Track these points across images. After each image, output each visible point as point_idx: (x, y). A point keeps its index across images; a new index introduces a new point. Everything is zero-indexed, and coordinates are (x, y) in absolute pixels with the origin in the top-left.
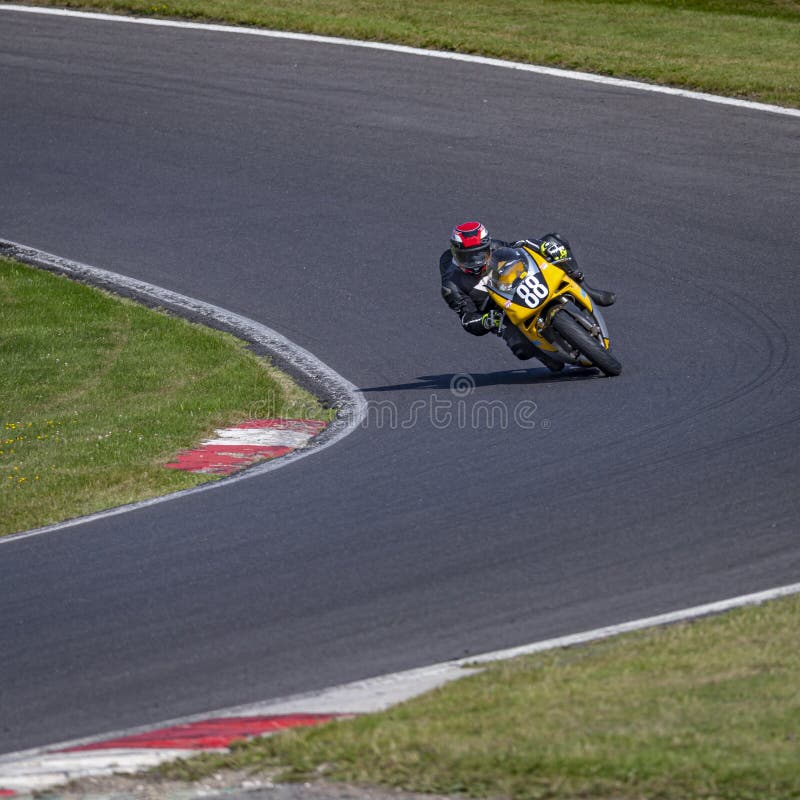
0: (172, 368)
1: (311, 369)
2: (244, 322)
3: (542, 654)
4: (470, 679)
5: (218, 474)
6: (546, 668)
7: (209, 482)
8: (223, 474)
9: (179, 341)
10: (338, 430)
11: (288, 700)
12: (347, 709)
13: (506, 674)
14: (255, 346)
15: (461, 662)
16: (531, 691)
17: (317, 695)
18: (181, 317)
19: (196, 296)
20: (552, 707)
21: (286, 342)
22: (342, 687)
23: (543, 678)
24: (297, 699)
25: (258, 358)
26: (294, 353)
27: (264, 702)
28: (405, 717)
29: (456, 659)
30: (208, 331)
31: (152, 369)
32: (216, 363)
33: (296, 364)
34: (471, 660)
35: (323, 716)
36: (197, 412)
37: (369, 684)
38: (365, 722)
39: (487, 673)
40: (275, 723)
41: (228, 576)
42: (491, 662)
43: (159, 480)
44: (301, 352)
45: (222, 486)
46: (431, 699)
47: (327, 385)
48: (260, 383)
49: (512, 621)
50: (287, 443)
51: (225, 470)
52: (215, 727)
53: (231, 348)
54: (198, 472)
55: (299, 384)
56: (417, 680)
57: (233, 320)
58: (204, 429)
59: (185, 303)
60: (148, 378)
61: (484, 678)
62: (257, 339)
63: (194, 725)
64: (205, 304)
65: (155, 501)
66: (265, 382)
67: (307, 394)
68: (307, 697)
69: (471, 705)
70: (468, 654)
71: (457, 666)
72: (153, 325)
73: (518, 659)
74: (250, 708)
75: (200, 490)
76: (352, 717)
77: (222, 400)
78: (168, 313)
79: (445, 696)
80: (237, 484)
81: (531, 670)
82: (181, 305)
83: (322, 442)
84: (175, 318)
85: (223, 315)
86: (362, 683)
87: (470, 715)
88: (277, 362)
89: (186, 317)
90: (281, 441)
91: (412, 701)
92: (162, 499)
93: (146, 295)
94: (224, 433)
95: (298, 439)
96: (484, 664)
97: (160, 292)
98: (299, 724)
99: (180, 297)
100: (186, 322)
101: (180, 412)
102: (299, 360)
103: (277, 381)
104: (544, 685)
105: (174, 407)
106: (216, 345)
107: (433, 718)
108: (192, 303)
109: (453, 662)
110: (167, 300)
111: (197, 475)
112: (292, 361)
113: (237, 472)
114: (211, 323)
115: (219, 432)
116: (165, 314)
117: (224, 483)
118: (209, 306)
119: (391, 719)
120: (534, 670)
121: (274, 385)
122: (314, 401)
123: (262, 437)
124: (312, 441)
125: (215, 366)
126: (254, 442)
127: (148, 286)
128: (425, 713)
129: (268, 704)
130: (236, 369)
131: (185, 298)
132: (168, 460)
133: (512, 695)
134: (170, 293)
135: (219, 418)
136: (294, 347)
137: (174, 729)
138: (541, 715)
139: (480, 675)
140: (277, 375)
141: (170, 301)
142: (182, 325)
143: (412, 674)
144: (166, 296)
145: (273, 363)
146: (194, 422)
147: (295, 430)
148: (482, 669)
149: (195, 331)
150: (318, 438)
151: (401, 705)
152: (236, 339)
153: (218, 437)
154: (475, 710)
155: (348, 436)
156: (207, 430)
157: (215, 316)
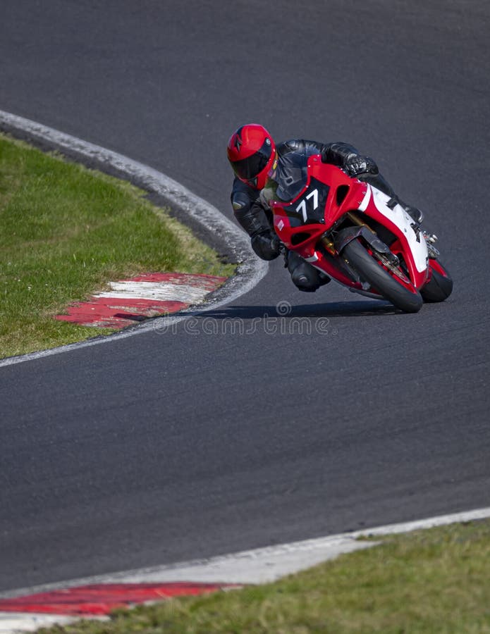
0: (66, 216)
1: (211, 222)
2: (143, 171)
3: (441, 529)
4: (364, 552)
5: (110, 328)
6: (444, 545)
7: (100, 337)
8: (115, 328)
9: (73, 187)
10: (238, 286)
11: (173, 568)
12: (235, 579)
13: (404, 548)
14: (153, 195)
15: (356, 534)
16: (428, 567)
17: (204, 564)
18: (78, 161)
19: (94, 141)
20: (450, 585)
21: (186, 192)
22: (230, 555)
23: (441, 555)
24: (183, 567)
25: (156, 209)
26: (195, 204)
27: (148, 570)
28: (294, 590)
29: (351, 531)
30: (105, 178)
31: (45, 216)
32: (111, 212)
33: (196, 216)
34: (367, 532)
35: (209, 586)
36: (90, 263)
37: (258, 554)
38: (253, 594)
39: (382, 546)
40: (158, 592)
41: (116, 435)
42: (387, 536)
43: (48, 332)
44: (202, 204)
45: (113, 341)
46: (323, 572)
47: (227, 239)
48: (158, 234)
49: (411, 493)
50: (183, 299)
51: (117, 325)
52: (94, 593)
53: (129, 197)
54: (88, 325)
55: (199, 238)
56: (310, 552)
57: (132, 168)
58: (97, 281)
59: (82, 148)
60: (40, 225)
61: (380, 552)
62: (157, 188)
63: (73, 590)
64: (103, 150)
65: (43, 354)
66: (162, 234)
67: (205, 248)
68: (192, 565)
69: (365, 580)
70: (363, 526)
71: (351, 538)
72: (48, 170)
73: (415, 534)
74: (134, 575)
75: (90, 344)
76: (239, 588)
77: (116, 251)
78: (64, 157)
79: (337, 570)
80: (128, 339)
81: (428, 546)
82: (78, 149)
83: (219, 299)
84: (71, 164)
85: (122, 162)
86: (251, 553)
87: (364, 590)
88: (177, 213)
89: (83, 163)
90: (177, 296)
91: (303, 574)
92: (50, 352)
93: (42, 138)
94: (118, 286)
95: (194, 295)
96: (379, 537)
97: (56, 136)
98: (183, 593)
99: (77, 141)
100: (82, 168)
101: (73, 262)
102: (199, 212)
103: (176, 233)
104: (442, 561)
105: (65, 257)
106: (113, 192)
107: (325, 593)
108: (89, 149)
109: (348, 535)
110: (63, 144)
111: (88, 329)
112: (192, 213)
113: (130, 327)
114: (109, 170)
115: (112, 284)
116: (60, 159)
117: (115, 338)
118: (108, 152)
119: (280, 591)
120: (432, 546)
121: (171, 236)
122: (213, 255)
123: (157, 291)
124: (208, 297)
125: (110, 214)
126: (147, 296)
127: (44, 129)
128: (316, 587)
129: (152, 572)
130: (133, 219)
131: (82, 143)
132: (57, 311)
133: (407, 571)
134: (67, 137)
135: (113, 269)
136: (194, 198)
137: (53, 594)
138: (436, 594)
139: (374, 548)
140: (175, 227)
141: (66, 145)
142: (78, 171)
143: (304, 545)
144: (63, 140)
145: (172, 215)
146: (86, 273)
147: (191, 285)
148: (378, 543)
149: (91, 178)
150: (216, 294)
151: (291, 576)
152: (134, 188)
153: (111, 290)
154: (368, 585)
155: (247, 294)
156: (101, 283)
157: (113, 163)
